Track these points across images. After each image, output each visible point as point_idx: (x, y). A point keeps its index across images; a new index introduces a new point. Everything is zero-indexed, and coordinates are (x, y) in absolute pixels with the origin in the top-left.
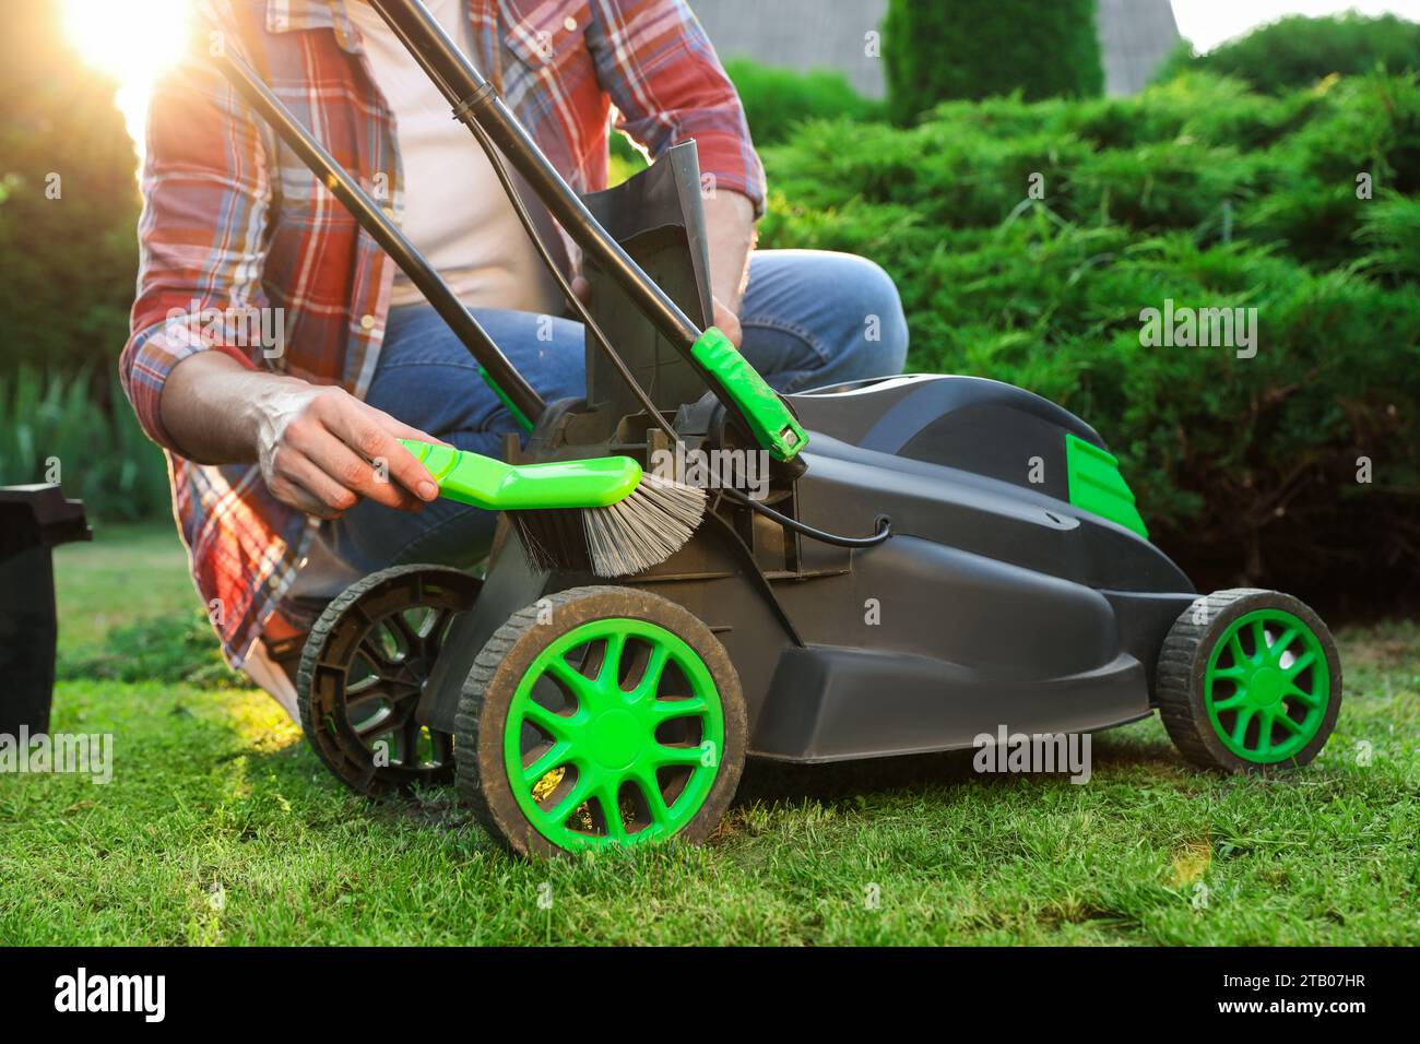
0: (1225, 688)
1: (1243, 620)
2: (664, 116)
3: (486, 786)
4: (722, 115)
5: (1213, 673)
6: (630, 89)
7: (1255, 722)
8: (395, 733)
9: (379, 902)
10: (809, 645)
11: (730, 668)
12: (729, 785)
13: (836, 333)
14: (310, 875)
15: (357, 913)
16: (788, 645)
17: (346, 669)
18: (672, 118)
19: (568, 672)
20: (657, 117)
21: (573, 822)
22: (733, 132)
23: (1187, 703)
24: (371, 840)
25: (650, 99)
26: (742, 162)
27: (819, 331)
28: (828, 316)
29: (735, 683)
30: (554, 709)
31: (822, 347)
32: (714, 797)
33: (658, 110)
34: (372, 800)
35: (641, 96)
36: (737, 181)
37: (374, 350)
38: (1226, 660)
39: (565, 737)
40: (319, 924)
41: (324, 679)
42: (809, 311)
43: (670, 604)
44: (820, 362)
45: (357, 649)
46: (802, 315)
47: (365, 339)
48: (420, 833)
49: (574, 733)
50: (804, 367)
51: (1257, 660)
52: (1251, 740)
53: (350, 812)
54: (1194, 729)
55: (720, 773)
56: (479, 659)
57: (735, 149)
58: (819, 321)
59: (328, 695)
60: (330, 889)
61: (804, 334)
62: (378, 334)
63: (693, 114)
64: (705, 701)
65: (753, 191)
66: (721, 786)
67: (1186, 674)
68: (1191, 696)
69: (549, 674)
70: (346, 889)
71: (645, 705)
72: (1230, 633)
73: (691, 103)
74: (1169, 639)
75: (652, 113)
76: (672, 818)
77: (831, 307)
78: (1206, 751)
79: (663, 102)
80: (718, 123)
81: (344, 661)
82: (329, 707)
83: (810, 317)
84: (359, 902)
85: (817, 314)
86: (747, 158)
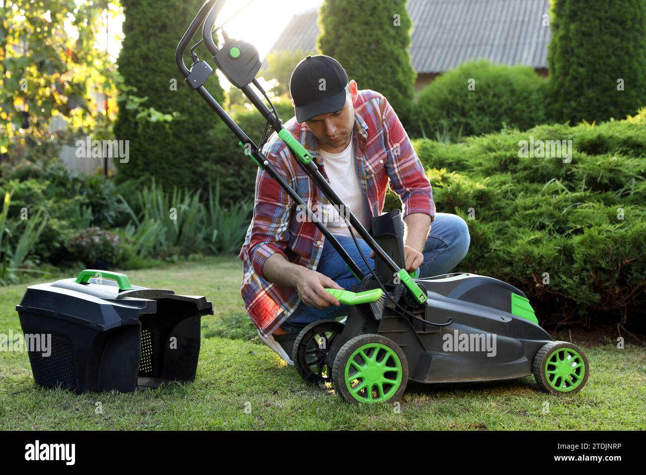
0: (552, 368)
1: (561, 350)
2: (408, 189)
3: (339, 379)
4: (425, 191)
5: (549, 362)
6: (398, 180)
7: (559, 380)
8: (318, 366)
9: (308, 412)
10: (428, 351)
11: (406, 361)
12: (401, 392)
13: (451, 237)
14: (291, 404)
15: (302, 415)
16: (423, 351)
17: (307, 345)
18: (410, 190)
19: (364, 355)
20: (405, 190)
21: (359, 393)
22: (427, 195)
23: (539, 369)
24: (307, 396)
25: (404, 184)
26: (429, 205)
27: (445, 237)
28: (448, 232)
29: (407, 366)
30: (359, 364)
31: (447, 242)
32: (397, 394)
33: (406, 187)
34: (307, 385)
35: (401, 183)
36: (427, 211)
37: (320, 251)
38: (554, 359)
39: (360, 371)
40: (293, 416)
41: (301, 347)
42: (442, 231)
43: (392, 342)
44: (446, 246)
45: (311, 340)
46: (440, 233)
47: (318, 248)
48: (319, 396)
49: (363, 370)
50: (442, 247)
51: (563, 362)
52: (558, 384)
53: (301, 388)
54: (540, 377)
55: (399, 388)
56: (342, 348)
57: (428, 201)
58: (445, 234)
59: (301, 351)
60: (296, 409)
61: (441, 238)
62: (322, 246)
63: (417, 189)
64: (398, 369)
65: (431, 214)
66: (399, 391)
67: (541, 361)
68: (541, 367)
69: (359, 354)
70: (300, 408)
71: (382, 367)
72: (557, 352)
73: (416, 186)
74: (540, 351)
75: (404, 188)
76: (385, 397)
77: (448, 230)
78: (542, 383)
79: (408, 185)
80: (424, 193)
81: (307, 343)
82: (301, 355)
83: (443, 233)
84: (303, 412)
85: (445, 232)
86: (431, 204)
